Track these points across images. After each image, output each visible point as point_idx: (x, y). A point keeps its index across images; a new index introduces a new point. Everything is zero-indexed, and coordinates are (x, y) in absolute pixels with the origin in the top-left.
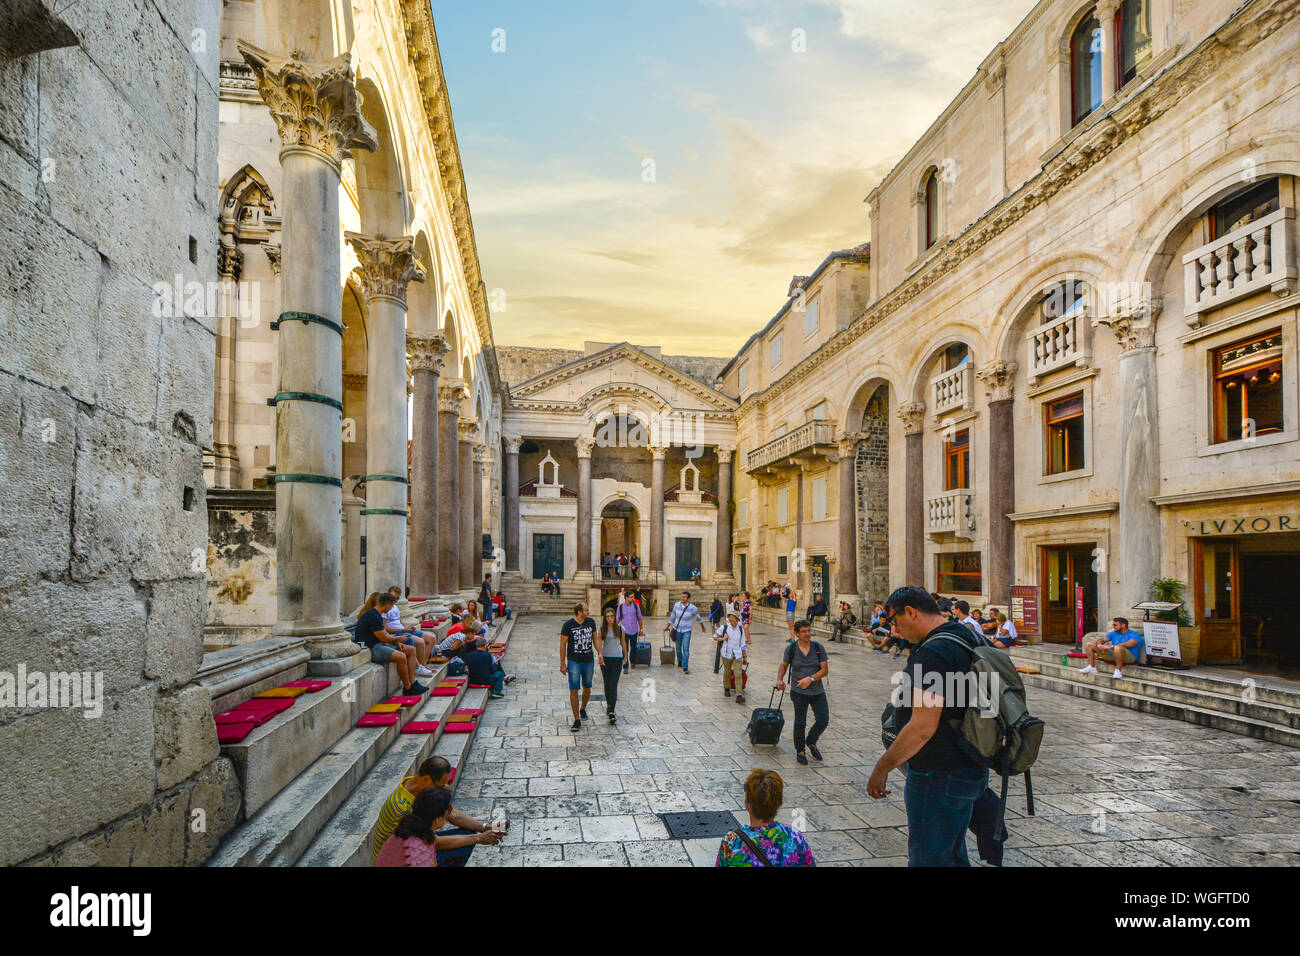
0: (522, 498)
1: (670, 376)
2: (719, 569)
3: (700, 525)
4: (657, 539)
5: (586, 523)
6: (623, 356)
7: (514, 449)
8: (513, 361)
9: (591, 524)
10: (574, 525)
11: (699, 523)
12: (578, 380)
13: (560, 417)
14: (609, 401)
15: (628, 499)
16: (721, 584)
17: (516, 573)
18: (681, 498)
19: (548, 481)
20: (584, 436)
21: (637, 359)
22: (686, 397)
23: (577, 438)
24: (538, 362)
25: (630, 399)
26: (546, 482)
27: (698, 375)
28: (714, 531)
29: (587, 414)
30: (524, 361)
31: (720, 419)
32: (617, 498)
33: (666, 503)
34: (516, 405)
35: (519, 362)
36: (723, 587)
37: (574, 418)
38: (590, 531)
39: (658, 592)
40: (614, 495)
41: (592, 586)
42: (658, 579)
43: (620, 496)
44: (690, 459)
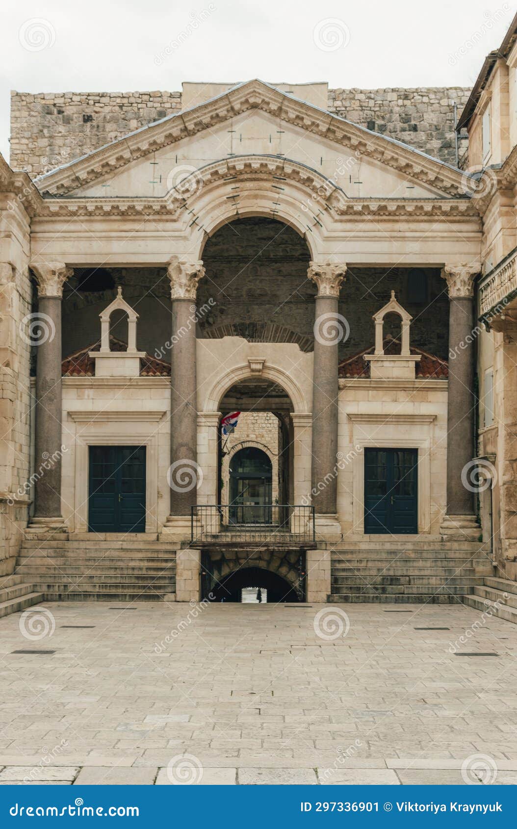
0: (69, 379)
1: (345, 137)
2: (451, 510)
3: (412, 423)
4: (325, 450)
5: (186, 422)
6: (254, 106)
7: (52, 289)
8: (67, 121)
9: (195, 425)
10: (164, 427)
11: (410, 419)
12: (171, 155)
13: (137, 226)
14: (228, 189)
15: (271, 375)
16: (451, 539)
17: (54, 521)
18: (376, 371)
19: (119, 345)
20: (182, 259)
21: (280, 109)
22: (378, 173)
23: (169, 264)
24: (114, 120)
25: (268, 185)
27: (425, 124)
28: (441, 434)
29: (187, 217)
30: (87, 119)
31: (445, 214)
32: (246, 374)
33: (342, 381)
34: (54, 208)
35: (78, 121)
36: (456, 546)
37: (160, 226)
38: (194, 438)
39: (311, 555)
40: (241, 368)
41: (191, 544)
42: (325, 530)
43: (253, 371)
44: (393, 294)
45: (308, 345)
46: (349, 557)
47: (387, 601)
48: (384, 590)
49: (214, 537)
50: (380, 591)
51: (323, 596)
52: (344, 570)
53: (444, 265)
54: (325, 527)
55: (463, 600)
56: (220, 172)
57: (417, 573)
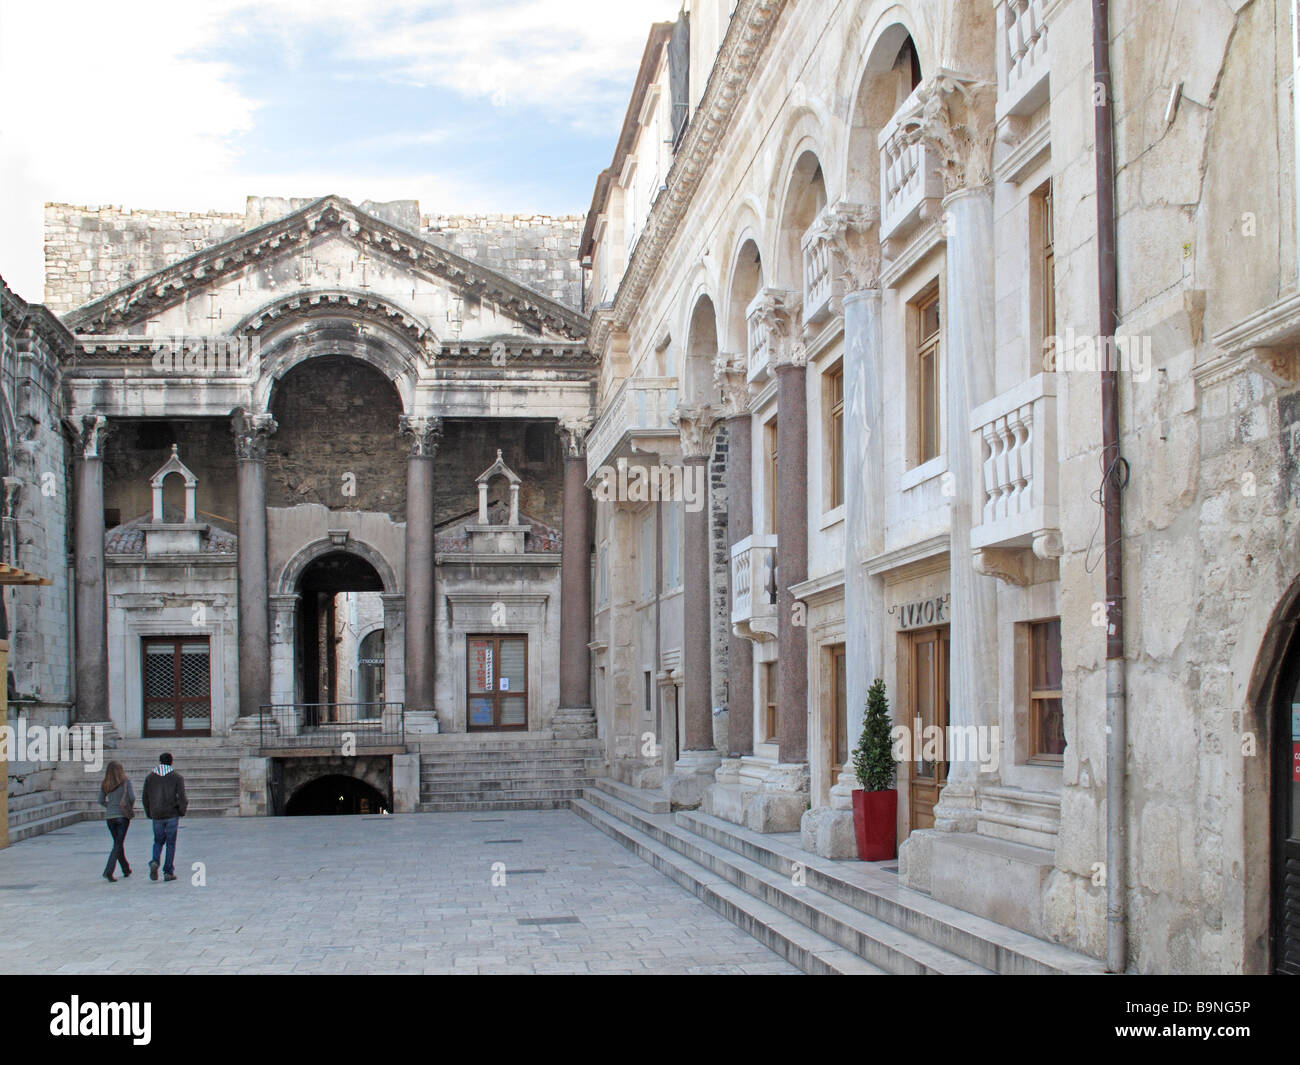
1: (441, 266)
2: (564, 704)
3: (521, 604)
5: (255, 608)
8: (115, 239)
9: (269, 610)
10: (231, 613)
11: (518, 600)
12: (233, 285)
15: (356, 550)
18: (479, 544)
19: (173, 517)
21: (363, 231)
23: (232, 417)
28: (554, 616)
30: (140, 237)
32: (329, 548)
34: (89, 349)
38: (266, 626)
39: (398, 761)
40: (323, 542)
41: (260, 751)
43: (335, 544)
44: (499, 452)
45: (400, 512)
46: (443, 760)
47: (485, 808)
48: (481, 797)
49: (290, 740)
50: (477, 798)
51: (412, 806)
52: (438, 775)
53: (556, 419)
54: (418, 725)
55: (569, 805)
56: (291, 306)
57: (519, 776)
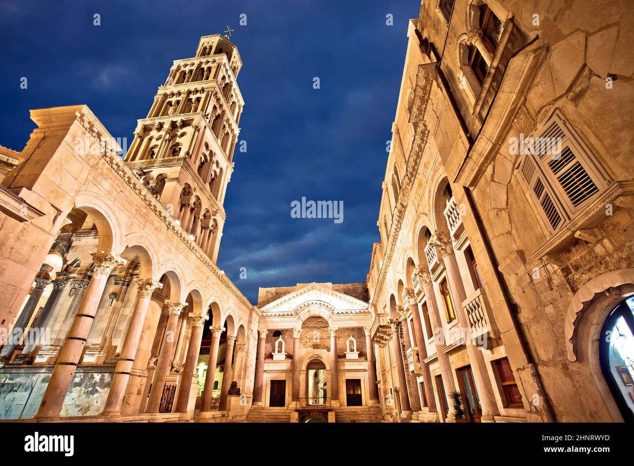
0: (266, 361)
1: (336, 295)
2: (371, 398)
3: (358, 371)
5: (296, 373)
6: (314, 289)
7: (264, 336)
8: (272, 294)
9: (299, 373)
12: (294, 301)
13: (285, 319)
14: (308, 309)
15: (319, 358)
16: (371, 407)
17: (259, 404)
18: (347, 356)
19: (280, 351)
20: (296, 327)
21: (320, 289)
23: (293, 329)
26: (278, 352)
28: (367, 375)
29: (298, 317)
31: (362, 313)
33: (339, 360)
34: (265, 315)
36: (372, 409)
37: (291, 319)
39: (330, 413)
41: (296, 411)
42: (335, 405)
43: (315, 357)
44: (351, 335)
45: (329, 349)
46: (341, 414)
49: (304, 408)
52: (340, 418)
53: (363, 327)
54: (335, 404)
56: (306, 305)
57: (361, 419)
